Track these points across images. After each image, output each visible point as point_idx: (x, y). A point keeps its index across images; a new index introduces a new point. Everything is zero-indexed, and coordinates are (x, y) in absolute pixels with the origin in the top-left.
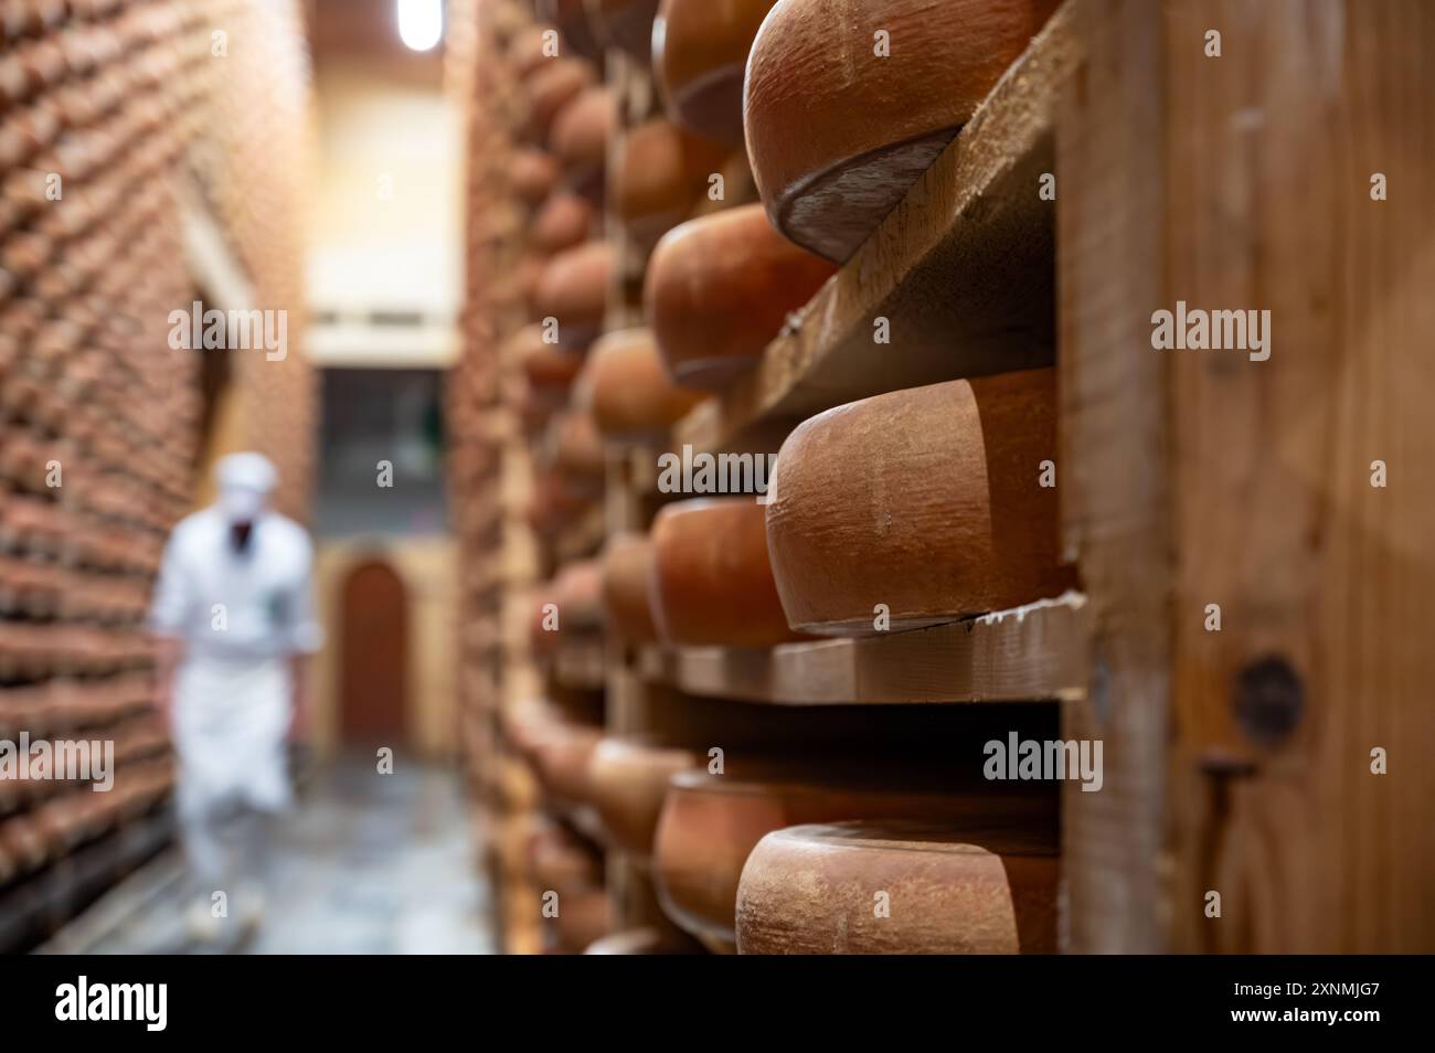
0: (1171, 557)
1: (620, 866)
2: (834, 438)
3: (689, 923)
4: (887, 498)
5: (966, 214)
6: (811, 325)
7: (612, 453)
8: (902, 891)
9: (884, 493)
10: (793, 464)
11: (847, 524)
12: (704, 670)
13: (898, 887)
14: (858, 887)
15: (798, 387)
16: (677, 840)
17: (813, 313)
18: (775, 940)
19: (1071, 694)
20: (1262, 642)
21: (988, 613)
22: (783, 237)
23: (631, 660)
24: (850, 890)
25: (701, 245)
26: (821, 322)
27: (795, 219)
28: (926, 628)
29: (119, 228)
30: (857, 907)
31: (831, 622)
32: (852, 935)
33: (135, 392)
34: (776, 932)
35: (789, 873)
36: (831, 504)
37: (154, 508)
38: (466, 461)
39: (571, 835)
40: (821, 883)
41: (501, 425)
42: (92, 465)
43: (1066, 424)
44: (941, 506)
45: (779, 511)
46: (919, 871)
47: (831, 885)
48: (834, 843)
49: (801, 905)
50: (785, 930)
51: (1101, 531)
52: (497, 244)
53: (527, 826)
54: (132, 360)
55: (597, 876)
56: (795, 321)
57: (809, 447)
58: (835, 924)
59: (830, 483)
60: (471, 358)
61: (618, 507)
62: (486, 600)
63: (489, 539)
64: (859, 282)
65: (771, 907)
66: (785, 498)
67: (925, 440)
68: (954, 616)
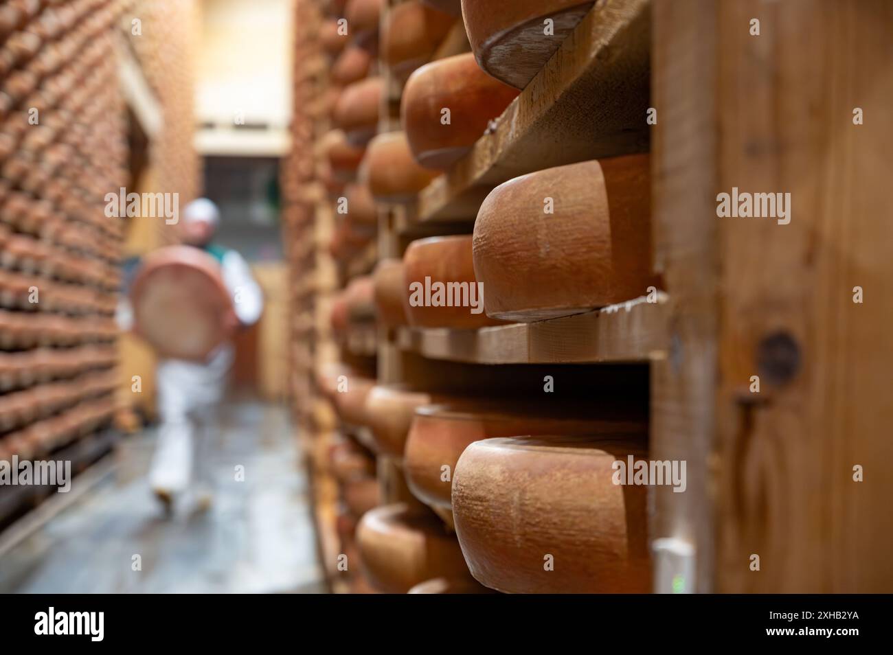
0: (718, 268)
1: (385, 463)
2: (515, 196)
3: (425, 499)
4: (547, 235)
5: (598, 57)
6: (503, 127)
7: (382, 209)
8: (554, 478)
9: (545, 231)
10: (489, 213)
11: (523, 250)
12: (436, 343)
13: (551, 475)
14: (526, 474)
15: (494, 166)
16: (418, 447)
17: (505, 119)
18: (475, 507)
19: (657, 356)
20: (775, 322)
21: (608, 306)
22: (485, 72)
23: (393, 337)
24: (521, 477)
25: (436, 77)
26: (510, 126)
27: (492, 60)
28: (571, 316)
29: (78, 68)
30: (526, 487)
31: (512, 312)
32: (523, 505)
33: (89, 171)
34: (476, 503)
35: (484, 467)
36: (512, 238)
37: (100, 242)
38: (294, 215)
39: (356, 446)
40: (504, 472)
41: (314, 192)
42: (62, 215)
43: (657, 187)
44: (580, 239)
45: (480, 242)
46: (564, 466)
47: (510, 474)
48: (513, 448)
49: (491, 486)
50: (481, 501)
51: (678, 253)
52: (313, 79)
53: (331, 439)
54: (86, 150)
55: (371, 471)
56: (494, 126)
57: (499, 203)
58: (512, 498)
59: (513, 225)
60: (297, 151)
61: (385, 242)
62: (306, 301)
63: (308, 263)
64: (532, 100)
65: (473, 487)
66: (484, 234)
67: (571, 198)
68: (588, 308)
